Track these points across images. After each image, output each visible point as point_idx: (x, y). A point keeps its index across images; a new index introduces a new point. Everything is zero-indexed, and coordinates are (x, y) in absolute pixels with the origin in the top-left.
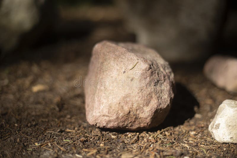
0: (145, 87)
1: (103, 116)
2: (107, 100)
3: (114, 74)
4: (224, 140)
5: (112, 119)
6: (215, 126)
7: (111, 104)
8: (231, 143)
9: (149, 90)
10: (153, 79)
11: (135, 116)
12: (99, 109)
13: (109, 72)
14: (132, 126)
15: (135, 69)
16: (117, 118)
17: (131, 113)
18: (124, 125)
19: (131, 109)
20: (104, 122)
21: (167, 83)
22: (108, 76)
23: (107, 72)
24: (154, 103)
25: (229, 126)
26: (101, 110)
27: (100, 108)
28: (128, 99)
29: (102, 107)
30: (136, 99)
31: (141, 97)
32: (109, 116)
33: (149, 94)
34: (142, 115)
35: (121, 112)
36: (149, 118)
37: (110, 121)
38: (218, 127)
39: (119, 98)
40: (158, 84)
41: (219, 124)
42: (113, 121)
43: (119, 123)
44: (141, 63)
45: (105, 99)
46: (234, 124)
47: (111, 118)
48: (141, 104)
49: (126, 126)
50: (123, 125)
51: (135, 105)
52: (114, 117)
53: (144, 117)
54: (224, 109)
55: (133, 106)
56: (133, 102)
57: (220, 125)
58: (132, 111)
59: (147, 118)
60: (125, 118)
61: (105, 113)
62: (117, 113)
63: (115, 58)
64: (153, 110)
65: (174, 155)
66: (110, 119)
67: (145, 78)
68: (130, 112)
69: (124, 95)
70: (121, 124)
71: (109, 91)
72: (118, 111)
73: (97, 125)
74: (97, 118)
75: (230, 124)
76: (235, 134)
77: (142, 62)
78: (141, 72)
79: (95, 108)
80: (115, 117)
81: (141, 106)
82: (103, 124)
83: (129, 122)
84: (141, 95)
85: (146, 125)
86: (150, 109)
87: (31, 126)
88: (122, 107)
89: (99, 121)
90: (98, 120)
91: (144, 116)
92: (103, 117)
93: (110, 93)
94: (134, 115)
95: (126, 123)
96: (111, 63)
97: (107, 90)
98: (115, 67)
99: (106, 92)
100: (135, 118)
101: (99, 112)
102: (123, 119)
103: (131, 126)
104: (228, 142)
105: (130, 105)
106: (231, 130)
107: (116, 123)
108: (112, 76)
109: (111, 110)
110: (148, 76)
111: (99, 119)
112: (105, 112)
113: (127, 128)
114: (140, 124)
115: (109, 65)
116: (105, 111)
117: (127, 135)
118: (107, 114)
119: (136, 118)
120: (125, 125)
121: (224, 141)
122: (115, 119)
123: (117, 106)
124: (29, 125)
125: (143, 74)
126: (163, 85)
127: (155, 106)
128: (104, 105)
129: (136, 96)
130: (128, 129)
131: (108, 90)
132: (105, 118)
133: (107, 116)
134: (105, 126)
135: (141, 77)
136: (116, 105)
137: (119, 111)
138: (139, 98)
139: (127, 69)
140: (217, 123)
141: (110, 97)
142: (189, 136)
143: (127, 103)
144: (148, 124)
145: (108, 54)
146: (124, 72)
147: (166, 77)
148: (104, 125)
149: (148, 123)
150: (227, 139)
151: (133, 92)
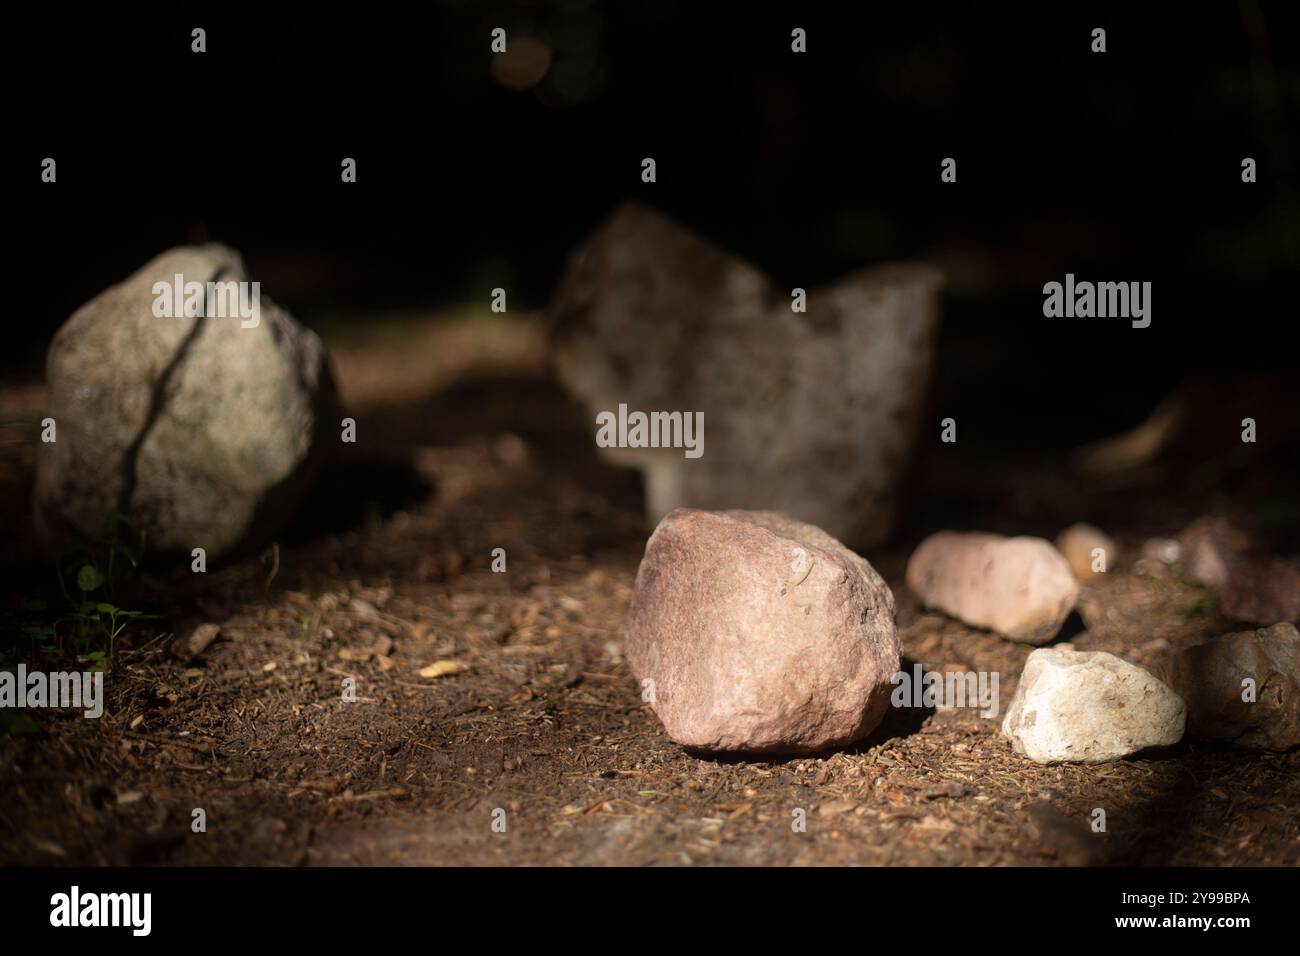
0: (844, 628)
1: (743, 714)
2: (751, 670)
3: (758, 598)
4: (1052, 754)
5: (768, 719)
6: (1022, 721)
7: (762, 678)
8: (1070, 762)
9: (853, 634)
10: (857, 606)
11: (824, 709)
12: (732, 695)
13: (740, 595)
14: (812, 737)
15: (811, 580)
16: (782, 716)
17: (815, 700)
18: (796, 734)
19: (814, 689)
20: (745, 732)
21: (885, 615)
22: (742, 607)
23: (735, 596)
24: (868, 669)
25: (1061, 715)
26: (736, 698)
27: (733, 692)
28: (805, 664)
29: (738, 690)
30: (826, 659)
31: (837, 656)
32: (758, 714)
33: (855, 646)
34: (841, 705)
35: (792, 699)
36: (858, 712)
37: (761, 728)
38: (1031, 720)
39: (782, 662)
40: (867, 619)
41: (1034, 714)
42: (769, 726)
43: (785, 730)
44: (822, 565)
45: (743, 667)
46: (1074, 708)
47: (765, 719)
48: (838, 674)
49: (800, 739)
50: (793, 735)
51: (824, 679)
52: (774, 714)
53: (845, 709)
54: (1041, 672)
55: (818, 680)
56: (817, 669)
57: (1038, 716)
58: (817, 694)
59: (851, 712)
60: (802, 714)
61: (749, 705)
62: (781, 703)
63: (748, 557)
64: (869, 689)
65: (950, 795)
66: (762, 721)
67: (840, 605)
68: (811, 698)
69: (794, 653)
70: (789, 734)
71: (754, 645)
72: (782, 697)
73: (721, 741)
74: (726, 720)
75: (1061, 710)
76: (1078, 735)
77: (824, 562)
78: (827, 588)
79: (716, 696)
80: (776, 715)
81: (840, 679)
82: (742, 737)
83: (809, 725)
84: (836, 650)
85: (848, 730)
86: (860, 686)
87: (515, 769)
88: (793, 684)
89: (731, 730)
90: (729, 727)
91: (847, 707)
92: (742, 718)
93: (756, 651)
94: (822, 706)
95: (799, 732)
96: (740, 570)
97: (747, 644)
98: (755, 579)
99: (743, 648)
100: (824, 714)
101: (733, 705)
102: (796, 718)
103: (809, 740)
104: (1061, 759)
105: (811, 677)
106: (1067, 726)
107: (777, 732)
108: (751, 603)
109: (765, 697)
110: (845, 596)
111: (731, 723)
112: (748, 703)
113: (800, 743)
114: (832, 730)
115: (736, 574)
116: (750, 701)
117: (793, 769)
118: (754, 708)
119: (826, 714)
120: (798, 736)
121: (1051, 759)
122: (776, 720)
123: (780, 682)
124: (508, 766)
125: (832, 594)
126: (876, 620)
127: (873, 677)
128: (742, 685)
129: (824, 653)
130: (802, 747)
131: (750, 644)
132: (749, 719)
133: (754, 713)
134: (745, 744)
135: (830, 601)
136: (776, 681)
137: (787, 698)
138: (833, 657)
139: (788, 584)
140: (1028, 709)
141: (757, 661)
142: (953, 755)
143: (804, 673)
144: (854, 728)
145: (720, 545)
146: (784, 592)
147: (879, 599)
148: (745, 739)
149: (853, 726)
150: (1058, 752)
151: (815, 643)
